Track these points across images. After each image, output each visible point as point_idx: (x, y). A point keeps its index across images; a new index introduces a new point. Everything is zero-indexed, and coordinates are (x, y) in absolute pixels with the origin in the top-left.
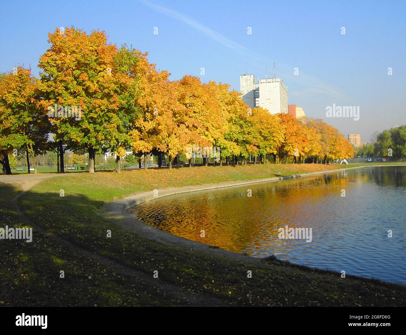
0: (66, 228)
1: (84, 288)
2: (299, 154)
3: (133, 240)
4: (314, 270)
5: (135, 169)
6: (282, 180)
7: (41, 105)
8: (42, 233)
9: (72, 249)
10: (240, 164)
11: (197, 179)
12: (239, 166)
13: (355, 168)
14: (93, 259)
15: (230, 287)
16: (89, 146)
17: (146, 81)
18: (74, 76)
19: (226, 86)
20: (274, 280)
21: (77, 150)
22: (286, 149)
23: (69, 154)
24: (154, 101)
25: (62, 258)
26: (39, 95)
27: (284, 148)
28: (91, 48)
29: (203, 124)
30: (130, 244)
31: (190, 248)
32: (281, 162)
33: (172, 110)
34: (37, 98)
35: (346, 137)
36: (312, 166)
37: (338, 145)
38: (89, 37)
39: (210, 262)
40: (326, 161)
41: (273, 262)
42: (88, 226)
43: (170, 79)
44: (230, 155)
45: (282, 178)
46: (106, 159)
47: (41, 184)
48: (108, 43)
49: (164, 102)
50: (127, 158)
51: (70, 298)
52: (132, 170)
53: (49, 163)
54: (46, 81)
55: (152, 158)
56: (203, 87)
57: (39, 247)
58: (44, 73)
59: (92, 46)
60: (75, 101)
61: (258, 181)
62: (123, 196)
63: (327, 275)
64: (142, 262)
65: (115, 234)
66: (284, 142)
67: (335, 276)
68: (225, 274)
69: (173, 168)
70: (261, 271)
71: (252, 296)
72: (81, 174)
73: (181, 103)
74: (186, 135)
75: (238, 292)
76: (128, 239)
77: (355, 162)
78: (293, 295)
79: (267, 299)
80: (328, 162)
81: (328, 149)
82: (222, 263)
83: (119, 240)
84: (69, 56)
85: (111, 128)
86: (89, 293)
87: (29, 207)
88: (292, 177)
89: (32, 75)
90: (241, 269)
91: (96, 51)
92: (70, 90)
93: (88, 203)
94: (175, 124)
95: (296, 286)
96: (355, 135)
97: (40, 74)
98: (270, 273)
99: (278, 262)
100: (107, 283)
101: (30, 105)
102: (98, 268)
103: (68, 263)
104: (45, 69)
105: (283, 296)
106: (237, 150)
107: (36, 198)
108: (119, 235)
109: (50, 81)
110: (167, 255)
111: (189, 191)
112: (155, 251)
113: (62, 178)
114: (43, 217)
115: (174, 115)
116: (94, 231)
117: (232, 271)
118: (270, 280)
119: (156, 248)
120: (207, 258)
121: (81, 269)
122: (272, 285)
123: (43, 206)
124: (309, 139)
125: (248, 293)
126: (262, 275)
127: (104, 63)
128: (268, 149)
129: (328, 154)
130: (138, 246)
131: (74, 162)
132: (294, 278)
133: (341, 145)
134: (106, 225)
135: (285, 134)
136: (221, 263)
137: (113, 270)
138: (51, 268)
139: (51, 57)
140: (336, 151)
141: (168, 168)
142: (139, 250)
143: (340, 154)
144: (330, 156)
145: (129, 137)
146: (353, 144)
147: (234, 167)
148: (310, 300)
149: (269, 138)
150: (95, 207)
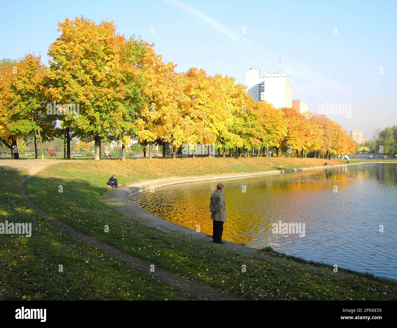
0: (68, 213)
1: (80, 272)
2: (301, 149)
3: (133, 227)
4: (309, 262)
5: (140, 158)
6: (283, 173)
7: (50, 92)
8: (44, 217)
9: (72, 233)
10: (243, 156)
11: (200, 170)
12: (242, 158)
13: (356, 164)
14: (92, 244)
15: (223, 276)
16: (95, 133)
17: (153, 71)
18: (82, 65)
19: (232, 79)
20: (268, 270)
21: (84, 137)
22: (288, 142)
23: (76, 141)
24: (160, 92)
25: (62, 242)
26: (48, 83)
27: (287, 142)
28: (100, 38)
29: (207, 116)
30: (130, 231)
31: (189, 236)
32: (283, 155)
33: (178, 101)
34: (46, 85)
35: (349, 134)
36: (314, 160)
37: (340, 141)
38: (98, 27)
39: (206, 251)
40: (327, 156)
41: (269, 253)
42: (90, 211)
43: (176, 70)
44: (233, 147)
45: (283, 171)
46: (112, 148)
47: (47, 169)
48: (117, 34)
49: (170, 93)
50: (132, 147)
51: (66, 281)
52: (137, 159)
53: (56, 150)
54: (55, 68)
55: (157, 148)
56: (209, 79)
57: (40, 230)
58: (53, 61)
59: (101, 36)
60: (82, 90)
61: (260, 174)
62: (126, 184)
63: (322, 268)
64: (140, 249)
65: (116, 220)
66: (286, 136)
67: (329, 269)
68: (220, 263)
69: (176, 158)
70: (256, 261)
71: (245, 286)
72: (87, 161)
73: (186, 94)
74: (191, 127)
75: (231, 281)
76: (128, 226)
77: (356, 158)
78: (286, 287)
79: (259, 290)
80: (330, 157)
81: (330, 144)
82: (219, 252)
83: (119, 226)
84: (77, 45)
85: (117, 116)
86: (85, 277)
87: (33, 192)
88: (294, 171)
89: (42, 63)
90: (236, 259)
91: (105, 41)
92: (78, 78)
93: (92, 189)
94: (180, 115)
95: (289, 278)
96: (358, 132)
97: (50, 62)
98: (265, 264)
99: (275, 253)
100: (103, 267)
101: (38, 92)
102: (96, 253)
103: (67, 247)
104: (54, 58)
105: (275, 287)
106: (240, 142)
107: (42, 183)
108: (119, 221)
109: (59, 69)
110: (165, 242)
111: (192, 181)
112: (154, 238)
113: (67, 164)
114: (47, 202)
115: (180, 106)
116: (95, 217)
117: (227, 260)
118: (264, 270)
119: (155, 235)
120: (204, 247)
121: (79, 253)
122: (265, 276)
123: (48, 191)
124: (311, 134)
125: (241, 283)
126: (257, 266)
127: (112, 53)
128: (271, 142)
129: (330, 149)
130: (137, 233)
131: (81, 149)
132: (288, 270)
133: (344, 141)
134: (107, 211)
135: (288, 128)
136: (217, 252)
137: (110, 255)
138: (50, 252)
139: (60, 46)
140: (338, 146)
141: (172, 158)
142: (137, 236)
143: (341, 150)
144: (332, 151)
145: (134, 126)
146: (355, 140)
147: (237, 159)
148: (302, 291)
149: (272, 131)
150: (98, 194)
